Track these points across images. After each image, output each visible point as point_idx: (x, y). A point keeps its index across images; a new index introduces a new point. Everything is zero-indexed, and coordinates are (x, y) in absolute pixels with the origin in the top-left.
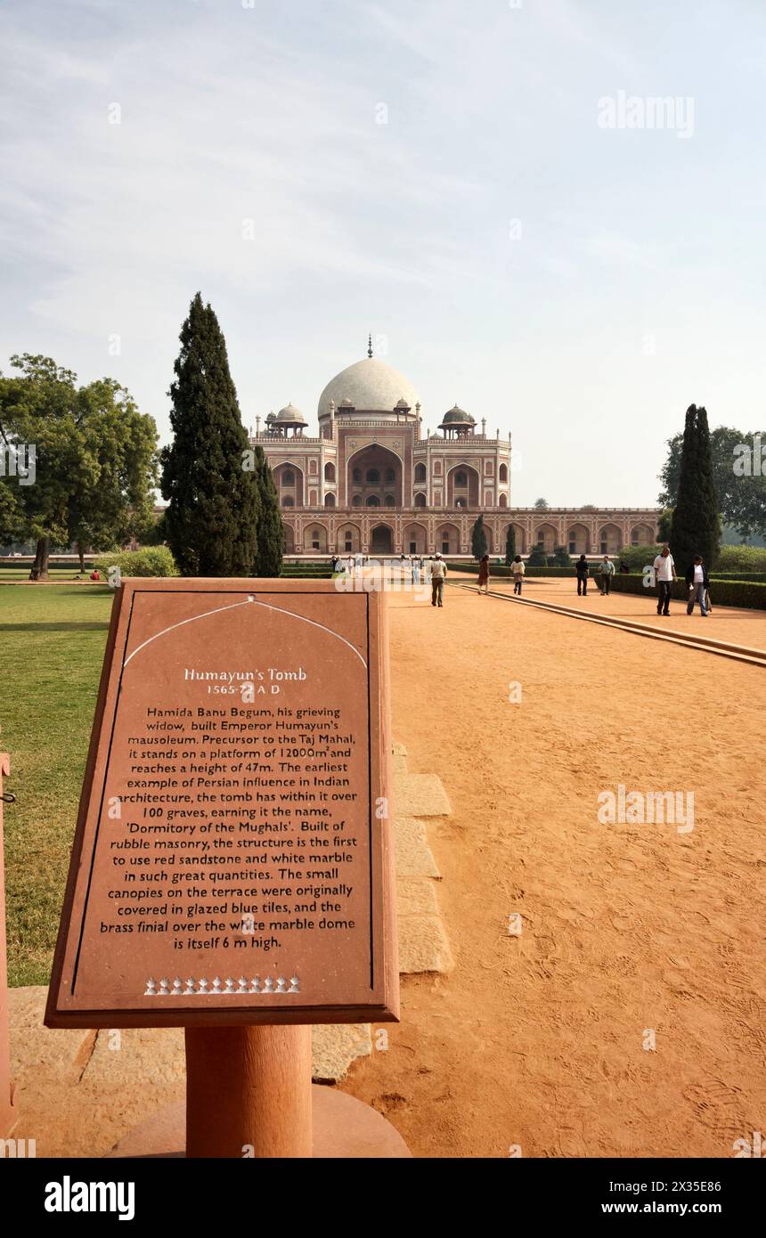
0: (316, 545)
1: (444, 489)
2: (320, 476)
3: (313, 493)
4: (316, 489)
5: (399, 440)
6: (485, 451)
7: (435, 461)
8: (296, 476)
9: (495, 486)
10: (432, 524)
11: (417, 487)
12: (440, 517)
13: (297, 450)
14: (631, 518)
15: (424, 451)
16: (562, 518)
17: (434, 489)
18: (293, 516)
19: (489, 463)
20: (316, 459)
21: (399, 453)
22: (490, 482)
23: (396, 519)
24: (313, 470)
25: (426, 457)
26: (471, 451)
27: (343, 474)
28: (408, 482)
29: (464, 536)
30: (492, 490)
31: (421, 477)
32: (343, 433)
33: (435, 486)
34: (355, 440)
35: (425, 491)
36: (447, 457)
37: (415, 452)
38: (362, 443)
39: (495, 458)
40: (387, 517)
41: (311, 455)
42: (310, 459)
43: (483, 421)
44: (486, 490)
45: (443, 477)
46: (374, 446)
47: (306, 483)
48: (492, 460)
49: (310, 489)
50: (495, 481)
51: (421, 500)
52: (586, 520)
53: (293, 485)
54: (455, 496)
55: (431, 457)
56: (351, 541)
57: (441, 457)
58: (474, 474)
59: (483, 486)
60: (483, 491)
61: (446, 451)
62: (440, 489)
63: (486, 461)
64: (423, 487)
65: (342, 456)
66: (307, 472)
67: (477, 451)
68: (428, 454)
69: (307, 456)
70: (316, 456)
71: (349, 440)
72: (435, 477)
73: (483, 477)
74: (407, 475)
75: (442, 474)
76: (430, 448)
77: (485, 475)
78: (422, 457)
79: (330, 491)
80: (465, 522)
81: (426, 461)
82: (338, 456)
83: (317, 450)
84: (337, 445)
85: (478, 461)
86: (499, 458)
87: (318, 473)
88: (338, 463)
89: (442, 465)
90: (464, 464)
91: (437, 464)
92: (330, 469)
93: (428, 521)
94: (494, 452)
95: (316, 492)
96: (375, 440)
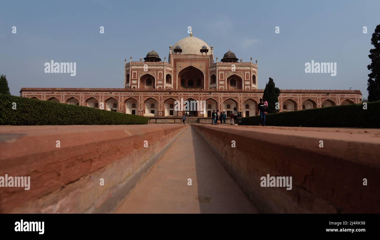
1: (225, 86)
2: (163, 80)
4: (162, 86)
5: (203, 64)
6: (245, 68)
7: (220, 73)
8: (152, 81)
9: (251, 85)
10: (220, 99)
11: (212, 86)
12: (226, 95)
14: (340, 96)
15: (215, 69)
16: (299, 95)
17: (220, 87)
19: (247, 74)
20: (162, 72)
21: (203, 70)
22: (248, 83)
23: (199, 96)
24: (160, 77)
25: (216, 71)
26: (238, 68)
27: (176, 80)
28: (207, 84)
30: (249, 87)
31: (213, 81)
32: (176, 61)
33: (221, 85)
34: (182, 64)
35: (216, 87)
36: (226, 71)
37: (211, 69)
38: (185, 65)
39: (250, 71)
41: (159, 70)
42: (159, 72)
44: (246, 87)
45: (225, 80)
46: (191, 68)
47: (157, 83)
48: (249, 72)
49: (159, 86)
50: (251, 83)
52: (313, 97)
53: (151, 85)
55: (219, 71)
57: (223, 71)
58: (240, 80)
59: (245, 85)
60: (244, 88)
61: (226, 68)
62: (223, 87)
63: (246, 73)
64: (215, 85)
65: (175, 71)
66: (157, 79)
67: (241, 68)
68: (217, 70)
69: (157, 70)
70: (162, 70)
71: (179, 64)
72: (220, 80)
74: (206, 80)
75: (224, 79)
76: (218, 67)
77: (245, 79)
78: (214, 71)
79: (168, 87)
80: (240, 98)
81: (216, 73)
82: (173, 71)
83: (162, 67)
84: (173, 66)
85: (241, 73)
86: (252, 72)
87: (162, 79)
88: (173, 74)
89: (224, 75)
90: (234, 75)
91: (222, 74)
92: (168, 77)
93: (218, 97)
94: (250, 68)
95: (161, 88)
96: (191, 64)
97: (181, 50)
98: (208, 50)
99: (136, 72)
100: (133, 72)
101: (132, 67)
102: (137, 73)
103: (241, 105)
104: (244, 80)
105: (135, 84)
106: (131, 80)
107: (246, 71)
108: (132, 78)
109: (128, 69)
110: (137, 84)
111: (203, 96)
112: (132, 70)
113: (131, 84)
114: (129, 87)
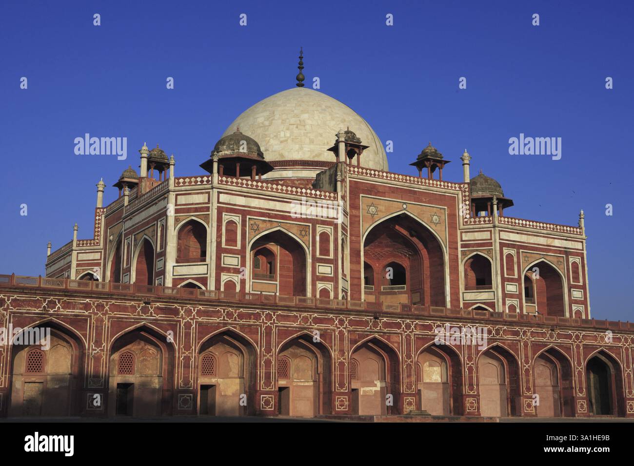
1: (521, 301)
2: (335, 263)
3: (325, 292)
4: (329, 286)
5: (440, 212)
6: (570, 245)
7: (506, 252)
11: (471, 296)
15: (486, 235)
19: (575, 264)
20: (329, 230)
21: (441, 234)
22: (579, 294)
24: (325, 251)
25: (490, 244)
26: (549, 242)
31: (481, 280)
32: (356, 189)
33: (508, 295)
35: (492, 304)
36: (522, 247)
37: (466, 237)
39: (582, 256)
41: (321, 222)
42: (320, 229)
45: (519, 281)
46: (405, 218)
47: (313, 274)
48: (578, 260)
49: (320, 284)
50: (584, 294)
53: (271, 278)
55: (501, 245)
57: (513, 246)
58: (557, 278)
59: (572, 301)
61: (520, 237)
63: (571, 260)
64: (486, 295)
65: (355, 229)
66: (314, 254)
68: (497, 241)
69: (315, 222)
70: (330, 224)
71: (365, 202)
72: (508, 280)
73: (570, 286)
74: (453, 275)
75: (516, 277)
77: (572, 282)
78: (482, 245)
81: (490, 251)
82: (349, 229)
84: (348, 209)
85: (561, 260)
86: (586, 258)
87: (332, 257)
88: (348, 242)
89: (515, 259)
90: (543, 262)
91: (510, 257)
94: (580, 246)
95: (329, 292)
96: (405, 206)
99: (237, 219)
100: (226, 217)
101: (224, 198)
102: (239, 226)
104: (569, 282)
105: (234, 270)
106: (220, 250)
107: (572, 253)
108: (223, 246)
109: (189, 199)
110: (242, 271)
112: (220, 211)
113: (220, 269)
114: (204, 280)
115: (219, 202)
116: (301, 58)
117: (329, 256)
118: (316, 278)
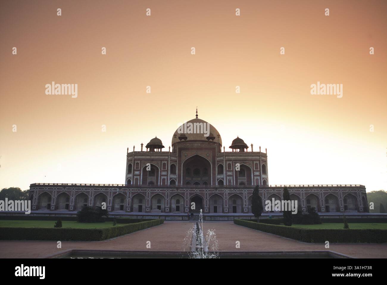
0: (159, 207)
1: (233, 177)
2: (167, 171)
3: (164, 180)
4: (166, 177)
5: (210, 153)
6: (254, 158)
7: (228, 163)
8: (156, 171)
9: (260, 176)
10: (226, 195)
11: (219, 177)
12: (231, 191)
13: (157, 157)
15: (222, 158)
16: (302, 191)
17: (228, 178)
18: (146, 190)
19: (256, 164)
20: (166, 162)
21: (210, 160)
22: (258, 173)
23: (205, 192)
24: (164, 168)
25: (223, 161)
26: (247, 158)
27: (180, 170)
28: (214, 174)
29: (246, 202)
30: (259, 178)
31: (221, 172)
32: (181, 150)
33: (229, 176)
34: (187, 153)
35: (223, 179)
36: (234, 160)
37: (218, 159)
38: (190, 154)
39: (259, 161)
40: (200, 191)
41: (163, 160)
42: (163, 162)
43: (252, 145)
44: (255, 178)
46: (197, 156)
47: (161, 174)
48: (258, 162)
49: (162, 177)
50: (260, 173)
51: (221, 182)
52: (316, 192)
53: (154, 176)
54: (239, 181)
55: (226, 161)
56: (179, 205)
57: (231, 160)
58: (249, 169)
59: (254, 176)
60: (254, 178)
61: (234, 158)
62: (231, 178)
63: (255, 162)
64: (222, 176)
65: (180, 161)
66: (161, 169)
67: (250, 158)
68: (224, 160)
69: (161, 160)
70: (166, 160)
71: (184, 153)
72: (228, 171)
73: (254, 171)
74: (213, 171)
75: (232, 170)
76: (225, 156)
77: (255, 170)
78: (221, 161)
79: (172, 178)
80: (245, 194)
81: (223, 163)
82: (178, 161)
83: (167, 157)
84: (177, 155)
85: (250, 163)
86: (261, 161)
87: (166, 169)
88: (178, 164)
89: (232, 165)
90: (243, 164)
91: (229, 165)
92: (173, 167)
93: (224, 193)
94: (258, 158)
95: (165, 179)
96: (197, 153)
97: (187, 137)
98: (215, 137)
99: (139, 162)
100: (136, 162)
102: (140, 164)
103: (245, 201)
104: (253, 170)
105: (138, 175)
106: (134, 170)
107: (255, 160)
108: (135, 169)
109: (130, 158)
110: (140, 175)
111: (209, 192)
112: (134, 160)
113: (134, 175)
114: (131, 178)
115: (134, 158)
116: (197, 110)
117: (165, 169)
118: (161, 176)
